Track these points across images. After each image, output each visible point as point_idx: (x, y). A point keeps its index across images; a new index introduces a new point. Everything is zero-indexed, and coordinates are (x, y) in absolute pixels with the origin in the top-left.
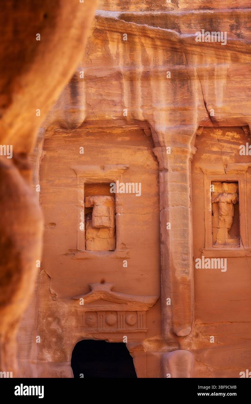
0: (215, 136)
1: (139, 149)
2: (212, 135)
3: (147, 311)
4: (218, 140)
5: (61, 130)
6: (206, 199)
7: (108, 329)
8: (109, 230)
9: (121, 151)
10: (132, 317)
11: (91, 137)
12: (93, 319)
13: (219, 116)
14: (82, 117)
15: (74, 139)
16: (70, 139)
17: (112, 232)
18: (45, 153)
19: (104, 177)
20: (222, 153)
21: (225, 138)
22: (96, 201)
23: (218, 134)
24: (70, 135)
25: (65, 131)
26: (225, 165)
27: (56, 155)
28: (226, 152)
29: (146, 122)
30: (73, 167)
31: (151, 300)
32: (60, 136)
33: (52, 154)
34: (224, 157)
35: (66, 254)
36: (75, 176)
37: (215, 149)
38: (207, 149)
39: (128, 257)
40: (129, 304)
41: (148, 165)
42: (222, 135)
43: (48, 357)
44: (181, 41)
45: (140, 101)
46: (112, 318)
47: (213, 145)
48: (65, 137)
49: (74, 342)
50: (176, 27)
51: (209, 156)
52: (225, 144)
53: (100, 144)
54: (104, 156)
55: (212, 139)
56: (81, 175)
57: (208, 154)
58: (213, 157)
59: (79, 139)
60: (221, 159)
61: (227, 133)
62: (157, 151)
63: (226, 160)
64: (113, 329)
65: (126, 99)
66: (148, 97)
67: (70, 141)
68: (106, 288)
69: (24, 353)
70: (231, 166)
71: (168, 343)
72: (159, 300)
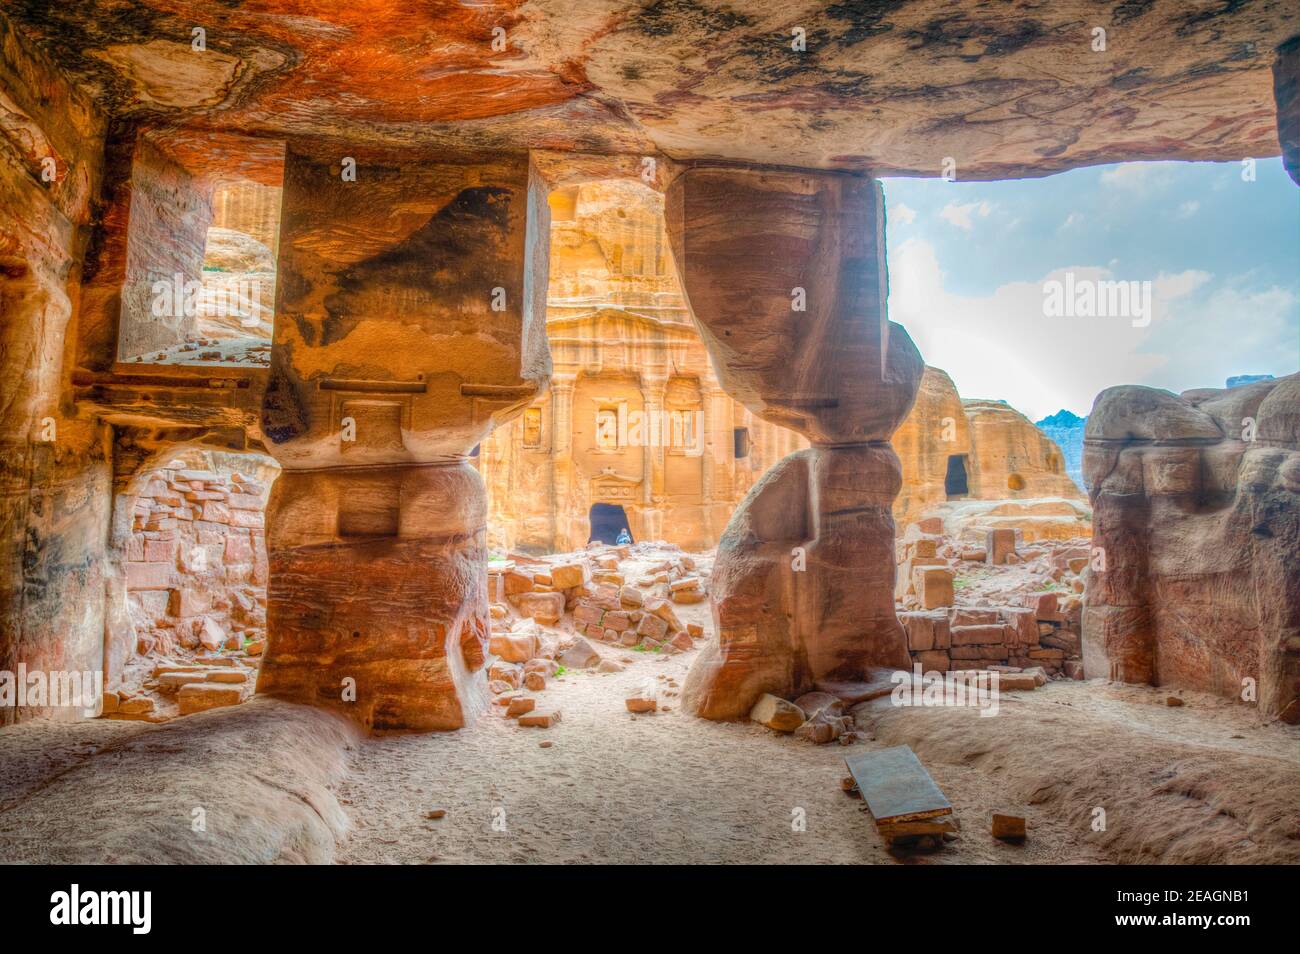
1: (632, 389)
3: (635, 487)
7: (612, 497)
9: (622, 389)
10: (627, 490)
12: (603, 490)
13: (681, 371)
14: (600, 369)
16: (591, 382)
19: (612, 402)
23: (680, 382)
28: (683, 392)
29: (638, 373)
30: (592, 398)
31: (637, 480)
32: (585, 379)
37: (678, 391)
40: (626, 481)
41: (637, 398)
43: (576, 512)
44: (661, 325)
45: (635, 361)
46: (614, 490)
48: (588, 380)
49: (592, 504)
50: (656, 316)
52: (682, 388)
53: (610, 386)
54: (611, 393)
55: (677, 384)
57: (672, 393)
58: (675, 395)
61: (684, 383)
62: (645, 391)
63: (684, 397)
64: (615, 497)
65: (626, 359)
66: (640, 357)
68: (612, 472)
69: (561, 510)
70: (688, 401)
71: (648, 506)
72: (643, 480)
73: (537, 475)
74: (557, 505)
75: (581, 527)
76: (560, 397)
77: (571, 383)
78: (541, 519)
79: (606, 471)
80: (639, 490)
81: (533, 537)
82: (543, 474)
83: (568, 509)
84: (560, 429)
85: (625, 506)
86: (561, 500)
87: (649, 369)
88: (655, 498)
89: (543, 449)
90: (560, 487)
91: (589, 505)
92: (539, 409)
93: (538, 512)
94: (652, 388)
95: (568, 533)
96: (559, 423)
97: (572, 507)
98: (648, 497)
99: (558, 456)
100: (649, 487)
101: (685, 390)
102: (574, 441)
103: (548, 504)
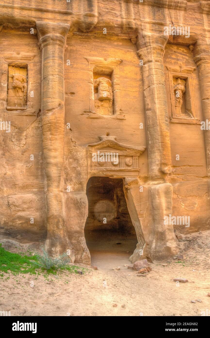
0: (173, 49)
1: (128, 51)
2: (171, 48)
3: (139, 156)
4: (175, 52)
5: (78, 33)
6: (170, 86)
7: (113, 168)
8: (110, 101)
9: (117, 50)
10: (130, 160)
11: (97, 40)
14: (96, 21)
15: (87, 40)
16: (84, 40)
17: (111, 103)
18: (67, 46)
19: (107, 66)
20: (178, 60)
21: (178, 51)
22: (101, 80)
23: (175, 48)
24: (83, 37)
25: (80, 34)
26: (180, 67)
27: (74, 49)
28: (180, 59)
29: (136, 29)
30: (85, 57)
31: (141, 148)
32: (77, 37)
33: (71, 48)
34: (179, 62)
35: (82, 114)
36: (87, 63)
37: (174, 57)
38: (169, 56)
39: (124, 119)
40: (128, 150)
41: (134, 61)
42: (177, 49)
43: (70, 188)
47: (172, 54)
48: (81, 38)
49: (89, 177)
51: (170, 60)
52: (179, 55)
53: (103, 45)
54: (106, 52)
55: (172, 50)
56: (92, 63)
57: (170, 59)
58: (173, 61)
59: (89, 40)
60: (177, 63)
61: (180, 48)
63: (180, 64)
64: (117, 168)
66: (138, 14)
67: (84, 41)
68: (112, 138)
69: (55, 184)
70: (185, 68)
71: (153, 179)
72: (146, 149)
73: (23, 142)
74: (48, 177)
75: (77, 205)
76: (50, 48)
77: (64, 31)
78: (29, 196)
79: (105, 138)
80: (143, 160)
81: (20, 218)
82: (30, 140)
83: (62, 183)
84: (51, 84)
85: (129, 179)
86: (53, 171)
87: (148, 26)
88: (167, 169)
89: (30, 110)
90: (53, 154)
91: (85, 179)
92: (25, 68)
93: (25, 188)
94: (154, 45)
95: (64, 214)
96: (51, 77)
97: (66, 180)
98: (155, 169)
99: (50, 117)
100: (157, 157)
101: (180, 56)
102: (67, 103)
103: (37, 177)
